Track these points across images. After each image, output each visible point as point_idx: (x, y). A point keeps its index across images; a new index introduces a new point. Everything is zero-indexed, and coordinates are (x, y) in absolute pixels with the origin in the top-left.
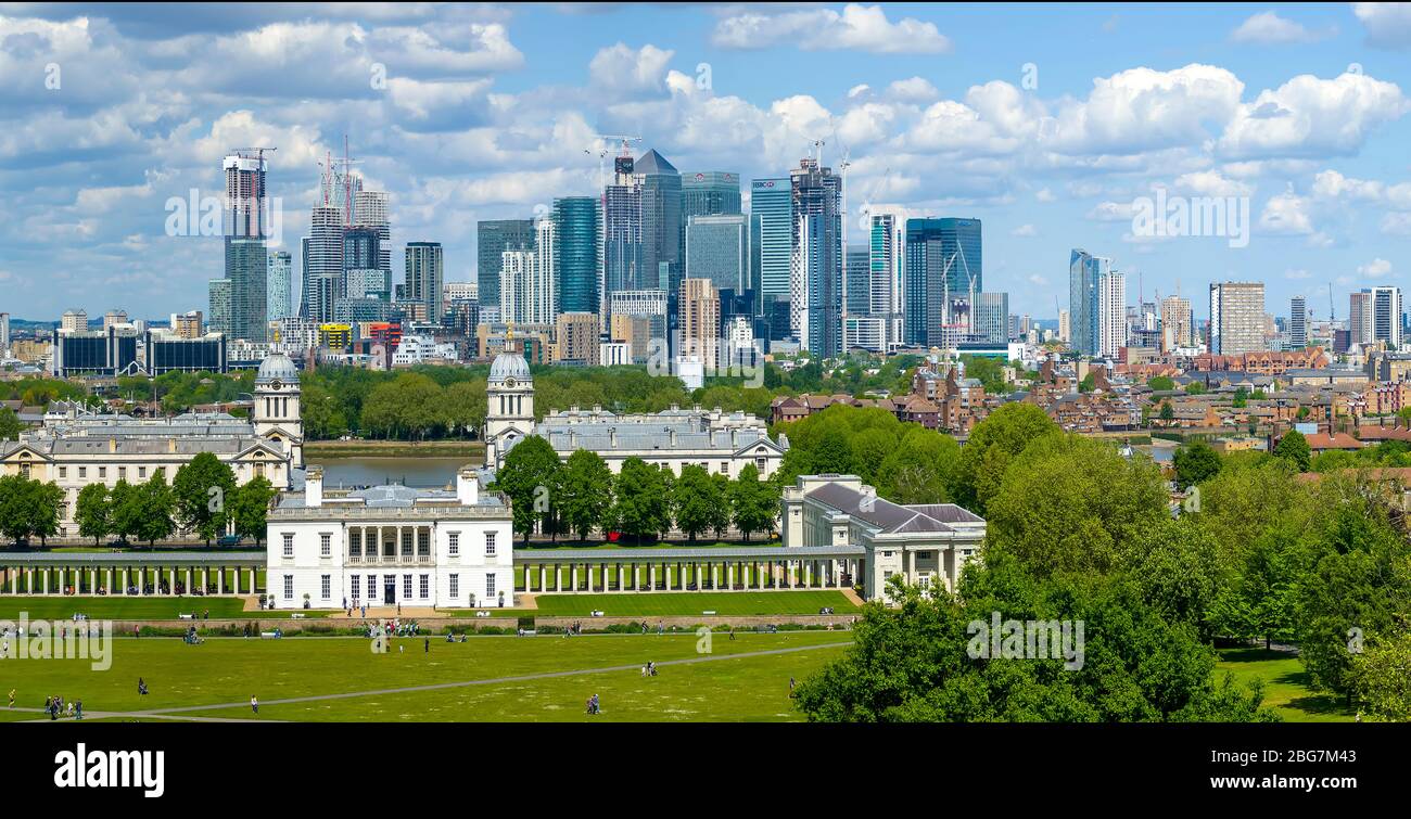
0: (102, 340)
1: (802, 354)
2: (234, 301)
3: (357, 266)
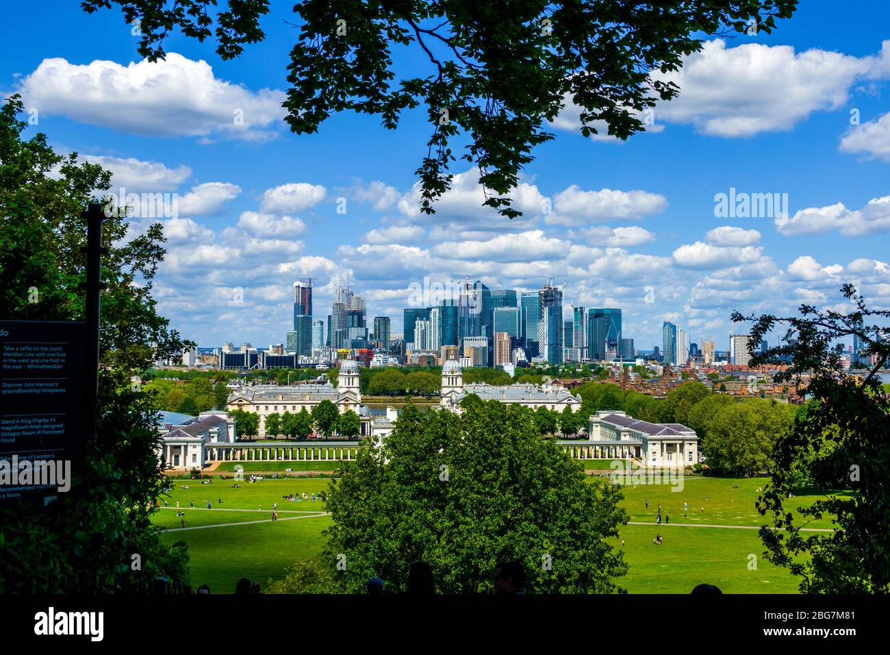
0: (243, 355)
1: (546, 363)
2: (298, 340)
3: (353, 326)
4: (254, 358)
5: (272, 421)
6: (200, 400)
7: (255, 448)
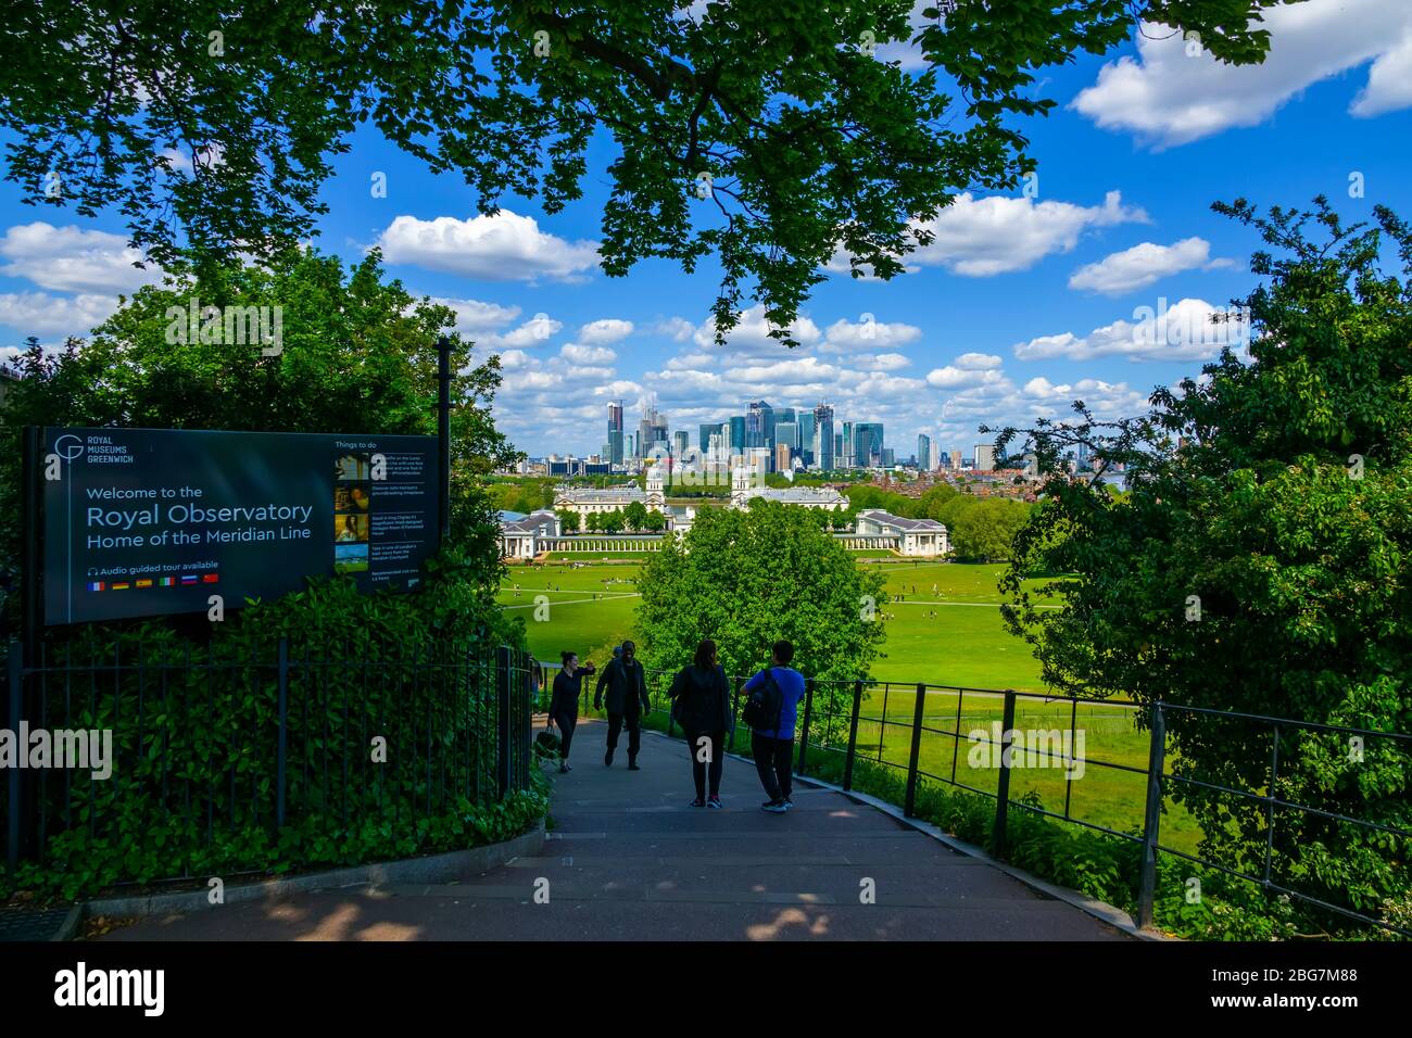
0: (566, 464)
1: (819, 470)
2: (612, 451)
3: (657, 439)
4: (575, 467)
5: (591, 518)
6: (532, 501)
7: (578, 541)
